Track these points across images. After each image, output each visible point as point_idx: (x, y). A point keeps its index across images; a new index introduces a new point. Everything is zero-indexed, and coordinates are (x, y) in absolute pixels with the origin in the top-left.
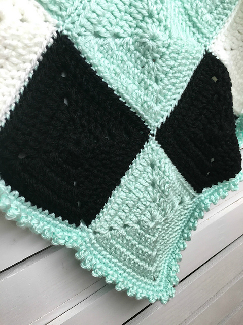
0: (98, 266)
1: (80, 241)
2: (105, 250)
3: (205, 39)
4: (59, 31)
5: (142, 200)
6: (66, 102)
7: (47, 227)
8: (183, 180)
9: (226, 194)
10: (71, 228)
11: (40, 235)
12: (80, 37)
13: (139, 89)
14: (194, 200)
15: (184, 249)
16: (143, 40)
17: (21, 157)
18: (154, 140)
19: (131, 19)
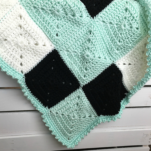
0: (49, 123)
1: (44, 112)
2: (53, 119)
3: (114, 59)
4: (55, 49)
5: (72, 108)
6: (52, 68)
7: (36, 103)
8: (92, 108)
9: (110, 121)
10: (43, 107)
11: (33, 104)
12: (61, 51)
13: (79, 70)
14: (96, 118)
15: (87, 135)
16: (84, 56)
17: (33, 80)
18: (81, 89)
19: (82, 48)
